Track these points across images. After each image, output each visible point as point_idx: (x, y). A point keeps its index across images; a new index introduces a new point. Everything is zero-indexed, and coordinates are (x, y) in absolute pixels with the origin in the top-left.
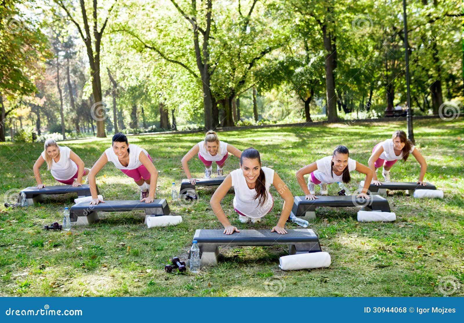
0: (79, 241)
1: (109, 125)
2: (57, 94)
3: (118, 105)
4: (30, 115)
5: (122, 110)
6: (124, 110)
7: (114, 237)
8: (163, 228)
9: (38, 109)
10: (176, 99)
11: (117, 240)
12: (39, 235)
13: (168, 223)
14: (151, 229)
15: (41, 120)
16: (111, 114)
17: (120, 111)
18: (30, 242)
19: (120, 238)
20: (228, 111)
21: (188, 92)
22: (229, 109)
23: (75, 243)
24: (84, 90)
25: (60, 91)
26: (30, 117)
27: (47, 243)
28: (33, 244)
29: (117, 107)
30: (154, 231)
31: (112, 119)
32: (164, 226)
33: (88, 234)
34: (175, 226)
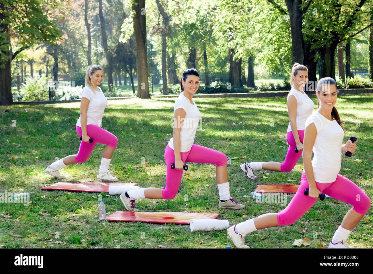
0: (117, 241)
1: (156, 75)
2: (82, 28)
3: (169, 48)
4: (45, 57)
5: (174, 55)
6: (177, 55)
7: (153, 239)
8: (207, 232)
9: (55, 50)
10: (252, 43)
11: (157, 242)
12: (75, 231)
13: (213, 227)
14: (194, 232)
15: (60, 65)
16: (158, 59)
17: (171, 56)
18: (66, 238)
19: (160, 240)
20: (328, 65)
21: (271, 36)
22: (330, 62)
23: (112, 242)
24: (122, 30)
25: (88, 26)
26: (44, 60)
27: (84, 240)
28: (70, 240)
29: (167, 50)
30: (196, 235)
31: (160, 68)
32: (208, 230)
33: (126, 234)
34: (220, 231)
